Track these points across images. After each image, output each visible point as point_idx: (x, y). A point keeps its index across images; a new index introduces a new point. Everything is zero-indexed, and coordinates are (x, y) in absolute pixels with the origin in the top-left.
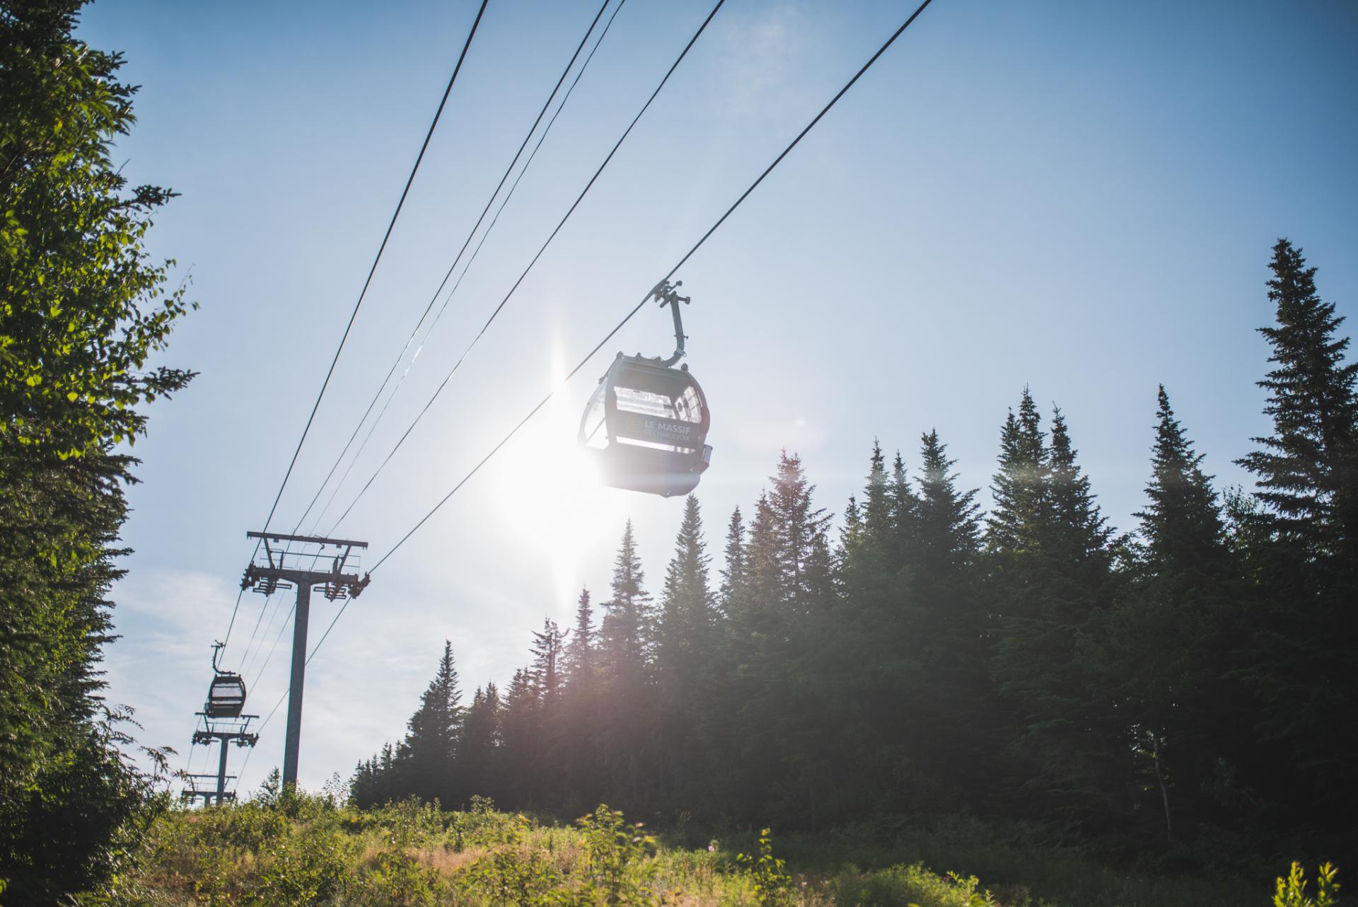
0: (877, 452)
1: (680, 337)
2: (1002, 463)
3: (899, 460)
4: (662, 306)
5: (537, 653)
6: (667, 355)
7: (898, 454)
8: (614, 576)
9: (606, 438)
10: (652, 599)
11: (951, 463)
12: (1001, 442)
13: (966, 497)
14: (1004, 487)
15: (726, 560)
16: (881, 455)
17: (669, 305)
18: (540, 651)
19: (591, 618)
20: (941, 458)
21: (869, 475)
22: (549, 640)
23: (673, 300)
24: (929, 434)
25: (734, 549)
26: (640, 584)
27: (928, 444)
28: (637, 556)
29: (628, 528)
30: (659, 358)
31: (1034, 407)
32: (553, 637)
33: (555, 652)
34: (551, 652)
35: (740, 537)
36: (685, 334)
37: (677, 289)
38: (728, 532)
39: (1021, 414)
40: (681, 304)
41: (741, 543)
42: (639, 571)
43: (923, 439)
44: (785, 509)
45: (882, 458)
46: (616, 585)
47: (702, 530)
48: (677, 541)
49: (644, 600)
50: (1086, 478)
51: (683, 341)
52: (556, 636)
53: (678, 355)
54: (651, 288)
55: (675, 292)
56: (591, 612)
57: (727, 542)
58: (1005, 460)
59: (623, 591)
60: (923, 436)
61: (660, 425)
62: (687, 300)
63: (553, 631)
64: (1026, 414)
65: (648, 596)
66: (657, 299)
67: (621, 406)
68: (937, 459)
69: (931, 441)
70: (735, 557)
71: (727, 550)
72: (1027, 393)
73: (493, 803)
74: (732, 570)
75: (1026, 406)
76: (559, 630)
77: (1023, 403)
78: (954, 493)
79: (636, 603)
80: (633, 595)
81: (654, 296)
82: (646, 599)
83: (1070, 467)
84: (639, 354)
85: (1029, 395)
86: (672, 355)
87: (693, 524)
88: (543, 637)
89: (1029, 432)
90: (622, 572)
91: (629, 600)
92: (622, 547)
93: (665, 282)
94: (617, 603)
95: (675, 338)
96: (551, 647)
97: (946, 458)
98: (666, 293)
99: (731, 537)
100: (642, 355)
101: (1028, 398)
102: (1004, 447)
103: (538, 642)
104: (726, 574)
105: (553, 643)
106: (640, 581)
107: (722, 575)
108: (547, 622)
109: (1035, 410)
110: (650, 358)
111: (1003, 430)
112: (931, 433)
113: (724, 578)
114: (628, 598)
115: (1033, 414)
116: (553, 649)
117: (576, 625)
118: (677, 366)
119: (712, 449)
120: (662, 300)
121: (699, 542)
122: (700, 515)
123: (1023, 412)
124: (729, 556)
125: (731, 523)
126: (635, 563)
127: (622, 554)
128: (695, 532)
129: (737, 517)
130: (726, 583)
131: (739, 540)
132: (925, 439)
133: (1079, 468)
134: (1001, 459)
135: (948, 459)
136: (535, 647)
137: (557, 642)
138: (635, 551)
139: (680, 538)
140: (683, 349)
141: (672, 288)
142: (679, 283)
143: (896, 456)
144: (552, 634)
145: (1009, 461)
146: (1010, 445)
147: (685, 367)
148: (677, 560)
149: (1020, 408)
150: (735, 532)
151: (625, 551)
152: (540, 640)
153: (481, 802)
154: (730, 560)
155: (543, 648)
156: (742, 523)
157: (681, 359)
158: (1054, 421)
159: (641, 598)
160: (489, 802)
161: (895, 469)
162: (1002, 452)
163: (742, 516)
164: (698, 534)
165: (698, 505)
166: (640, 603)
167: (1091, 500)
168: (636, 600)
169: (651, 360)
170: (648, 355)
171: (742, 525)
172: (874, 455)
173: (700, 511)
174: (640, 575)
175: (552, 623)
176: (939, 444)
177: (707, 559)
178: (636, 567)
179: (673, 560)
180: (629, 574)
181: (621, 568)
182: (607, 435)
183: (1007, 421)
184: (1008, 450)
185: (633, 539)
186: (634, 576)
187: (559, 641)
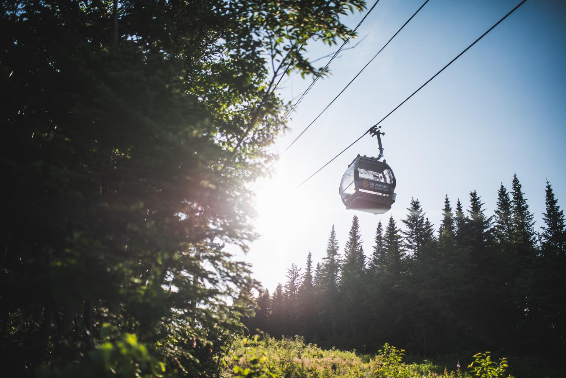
0: (447, 199)
1: (381, 149)
2: (499, 205)
3: (459, 202)
4: (372, 136)
5: (288, 277)
6: (376, 156)
7: (459, 200)
8: (327, 247)
9: (354, 189)
10: (342, 257)
11: (482, 204)
12: (498, 197)
13: (490, 218)
14: (500, 216)
15: (375, 242)
16: (448, 201)
17: (376, 136)
18: (290, 276)
19: (312, 264)
20: (478, 202)
21: (444, 209)
22: (294, 273)
23: (378, 134)
24: (473, 192)
25: (379, 238)
26: (338, 251)
27: (472, 196)
28: (336, 239)
29: (333, 228)
30: (373, 157)
31: (519, 182)
32: (295, 271)
33: (295, 277)
34: (294, 277)
35: (381, 233)
36: (383, 148)
37: (379, 129)
38: (376, 231)
39: (513, 185)
40: (381, 135)
41: (381, 235)
42: (337, 245)
43: (470, 194)
44: (413, 222)
45: (449, 202)
46: (328, 251)
47: (359, 230)
48: (349, 234)
49: (339, 257)
50: (562, 211)
51: (382, 151)
52: (296, 271)
53: (380, 156)
54: (369, 128)
55: (379, 131)
56: (312, 261)
57: (376, 235)
58: (500, 204)
59: (331, 253)
60: (470, 193)
61: (376, 184)
62: (383, 134)
63: (295, 269)
64: (515, 185)
65: (340, 256)
66: (371, 133)
67: (361, 175)
68: (476, 202)
69: (474, 195)
70: (379, 241)
71: (376, 238)
72: (516, 176)
73: (304, 339)
74: (378, 246)
75: (515, 181)
76: (297, 268)
77: (514, 180)
78: (484, 217)
79: (336, 259)
80: (335, 255)
81: (369, 132)
82: (340, 257)
83: (555, 206)
84: (365, 155)
85: (516, 177)
86: (378, 156)
87: (356, 227)
88: (291, 271)
89: (517, 192)
90: (331, 245)
91: (333, 257)
92: (330, 236)
93: (376, 126)
94: (328, 258)
95: (379, 150)
96: (294, 275)
97: (481, 202)
98: (374, 131)
99: (378, 233)
100: (366, 156)
101: (516, 178)
102: (499, 199)
103: (289, 273)
104: (375, 248)
105: (295, 273)
106: (337, 249)
107: (374, 248)
108: (293, 265)
109: (519, 183)
110: (369, 157)
111: (499, 192)
112: (474, 192)
113: (375, 249)
114: (333, 256)
115: (518, 185)
116: (295, 276)
117: (306, 267)
118: (381, 160)
119: (396, 195)
120: (373, 134)
121: (357, 234)
122: (359, 224)
123: (514, 184)
124: (377, 241)
125: (378, 227)
126: (335, 242)
127: (331, 239)
128: (357, 230)
129: (380, 225)
130: (375, 251)
131: (381, 234)
132: (471, 194)
133: (559, 207)
134: (498, 204)
135: (481, 203)
136: (288, 275)
137: (296, 273)
138: (335, 237)
139: (351, 233)
140: (382, 154)
141: (377, 129)
142: (380, 127)
143: (458, 201)
144: (294, 270)
145: (501, 204)
146: (502, 198)
147: (384, 161)
148: (349, 242)
149: (512, 183)
150: (379, 231)
151: (332, 237)
152: (290, 272)
153: (299, 338)
154: (377, 242)
155: (291, 275)
156: (382, 227)
157: (381, 158)
158: (546, 187)
159: (338, 256)
160: (302, 338)
161: (457, 206)
162: (498, 201)
163: (382, 224)
164: (357, 231)
165: (358, 220)
166: (337, 258)
167: (564, 221)
168: (336, 257)
169: (369, 158)
170: (369, 156)
171: (382, 228)
172: (445, 201)
173: (358, 222)
174: (338, 247)
175: (295, 265)
176: (477, 196)
177: (361, 241)
178: (336, 244)
179: (348, 242)
180: (333, 247)
181: (330, 244)
182: (355, 188)
183: (501, 188)
184: (500, 200)
185: (335, 233)
186: (335, 247)
187: (297, 273)
